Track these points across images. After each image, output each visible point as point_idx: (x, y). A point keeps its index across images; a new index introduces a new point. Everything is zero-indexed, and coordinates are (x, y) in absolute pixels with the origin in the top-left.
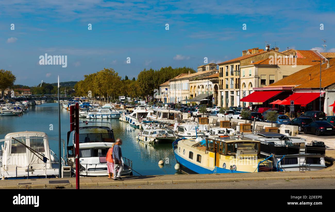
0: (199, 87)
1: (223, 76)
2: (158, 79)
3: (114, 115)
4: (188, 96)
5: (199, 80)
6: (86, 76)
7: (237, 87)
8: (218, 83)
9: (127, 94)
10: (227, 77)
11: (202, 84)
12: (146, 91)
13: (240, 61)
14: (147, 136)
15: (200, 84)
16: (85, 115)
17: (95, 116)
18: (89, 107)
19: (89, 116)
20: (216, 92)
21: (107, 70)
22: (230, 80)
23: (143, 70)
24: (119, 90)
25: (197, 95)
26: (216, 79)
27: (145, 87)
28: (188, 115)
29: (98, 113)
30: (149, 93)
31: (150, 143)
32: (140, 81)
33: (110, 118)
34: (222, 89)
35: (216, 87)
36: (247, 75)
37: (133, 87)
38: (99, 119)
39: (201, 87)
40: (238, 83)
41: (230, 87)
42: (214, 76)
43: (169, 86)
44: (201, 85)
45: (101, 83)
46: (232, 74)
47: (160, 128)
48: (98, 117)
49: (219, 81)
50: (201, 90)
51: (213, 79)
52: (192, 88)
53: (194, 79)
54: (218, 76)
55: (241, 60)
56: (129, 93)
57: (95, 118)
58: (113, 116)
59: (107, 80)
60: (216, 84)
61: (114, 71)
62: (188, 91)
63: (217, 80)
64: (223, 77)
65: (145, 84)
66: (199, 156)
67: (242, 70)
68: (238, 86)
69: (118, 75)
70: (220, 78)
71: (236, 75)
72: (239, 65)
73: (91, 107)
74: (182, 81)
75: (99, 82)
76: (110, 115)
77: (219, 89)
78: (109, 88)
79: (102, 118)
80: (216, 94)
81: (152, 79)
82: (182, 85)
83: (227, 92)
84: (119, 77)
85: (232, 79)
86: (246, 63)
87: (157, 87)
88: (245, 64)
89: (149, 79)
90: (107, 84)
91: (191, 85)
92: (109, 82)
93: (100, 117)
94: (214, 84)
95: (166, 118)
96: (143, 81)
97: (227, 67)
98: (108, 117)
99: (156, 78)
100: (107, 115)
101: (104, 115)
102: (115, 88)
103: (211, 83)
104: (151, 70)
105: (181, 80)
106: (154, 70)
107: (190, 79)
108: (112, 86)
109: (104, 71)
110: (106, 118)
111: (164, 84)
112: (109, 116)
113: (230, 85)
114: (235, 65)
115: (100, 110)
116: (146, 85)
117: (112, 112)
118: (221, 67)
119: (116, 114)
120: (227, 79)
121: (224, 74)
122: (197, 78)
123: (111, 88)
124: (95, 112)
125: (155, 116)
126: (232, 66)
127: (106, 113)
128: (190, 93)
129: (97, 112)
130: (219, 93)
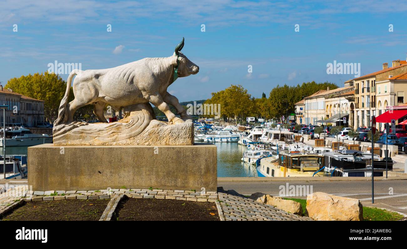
0: (335, 106)
1: (359, 93)
2: (294, 97)
3: (235, 138)
4: (324, 116)
5: (335, 97)
6: (213, 94)
7: (373, 106)
8: (354, 101)
9: (261, 114)
10: (363, 94)
11: (338, 102)
12: (280, 111)
13: (375, 76)
14: (251, 157)
15: (335, 103)
16: (203, 138)
17: (213, 139)
18: (209, 129)
19: (207, 139)
20: (352, 112)
21: (235, 87)
22: (366, 97)
23: (276, 87)
24: (247, 110)
25: (333, 116)
26: (352, 96)
27: (278, 106)
28: (308, 137)
29: (216, 136)
30: (283, 114)
31: (253, 165)
32: (272, 100)
33: (230, 141)
34: (358, 108)
35: (352, 106)
36: (383, 93)
37: (266, 107)
38: (218, 142)
39: (337, 106)
40: (373, 101)
41: (366, 105)
42: (350, 94)
43: (305, 105)
44: (337, 104)
45: (227, 102)
46: (368, 91)
47: (265, 149)
48: (216, 140)
49: (355, 99)
50: (337, 109)
51: (349, 97)
52: (328, 107)
53: (330, 97)
54: (354, 93)
55: (377, 74)
56: (262, 114)
57: (214, 141)
58: (233, 140)
59: (234, 99)
60: (352, 102)
61: (243, 88)
62: (324, 111)
63: (352, 98)
64: (359, 95)
65: (278, 102)
66: (273, 171)
67: (378, 86)
68: (373, 104)
69: (247, 92)
70: (356, 96)
71: (372, 92)
72: (375, 81)
73: (211, 129)
74: (318, 99)
75: (225, 101)
76: (230, 138)
77: (355, 108)
78: (236, 107)
79: (221, 141)
80: (352, 114)
81: (286, 97)
82: (318, 104)
83: (363, 111)
84: (249, 95)
85: (369, 96)
86: (383, 77)
87: (292, 106)
88: (381, 80)
89: (282, 97)
90: (234, 103)
91: (327, 104)
92: (236, 100)
93: (219, 140)
94: (351, 102)
95: (278, 140)
96: (276, 100)
97: (363, 82)
98: (227, 140)
99: (291, 96)
100: (227, 138)
101: (224, 138)
102: (243, 108)
103: (347, 101)
104: (285, 86)
105: (317, 97)
106: (288, 87)
107: (326, 97)
108: (240, 105)
109: (232, 88)
110: (226, 141)
111: (299, 103)
112: (229, 140)
113: (366, 103)
114: (371, 80)
115: (219, 132)
116: (280, 104)
117: (232, 135)
118: (357, 82)
119: (237, 137)
120: (363, 96)
121: (360, 91)
122: (333, 96)
123: (239, 108)
124: (213, 134)
125: (267, 137)
126: (368, 81)
127: (225, 136)
128: (326, 113)
129: (215, 134)
130: (355, 112)
